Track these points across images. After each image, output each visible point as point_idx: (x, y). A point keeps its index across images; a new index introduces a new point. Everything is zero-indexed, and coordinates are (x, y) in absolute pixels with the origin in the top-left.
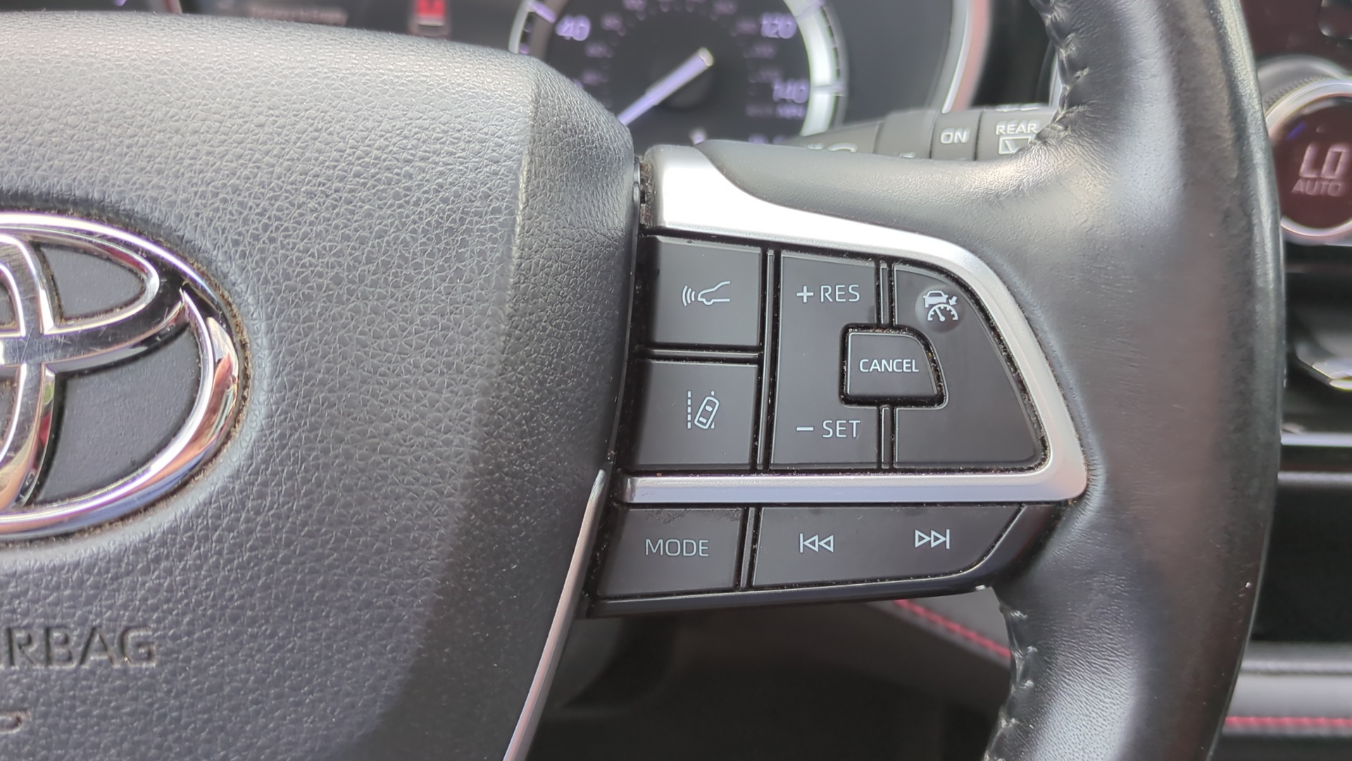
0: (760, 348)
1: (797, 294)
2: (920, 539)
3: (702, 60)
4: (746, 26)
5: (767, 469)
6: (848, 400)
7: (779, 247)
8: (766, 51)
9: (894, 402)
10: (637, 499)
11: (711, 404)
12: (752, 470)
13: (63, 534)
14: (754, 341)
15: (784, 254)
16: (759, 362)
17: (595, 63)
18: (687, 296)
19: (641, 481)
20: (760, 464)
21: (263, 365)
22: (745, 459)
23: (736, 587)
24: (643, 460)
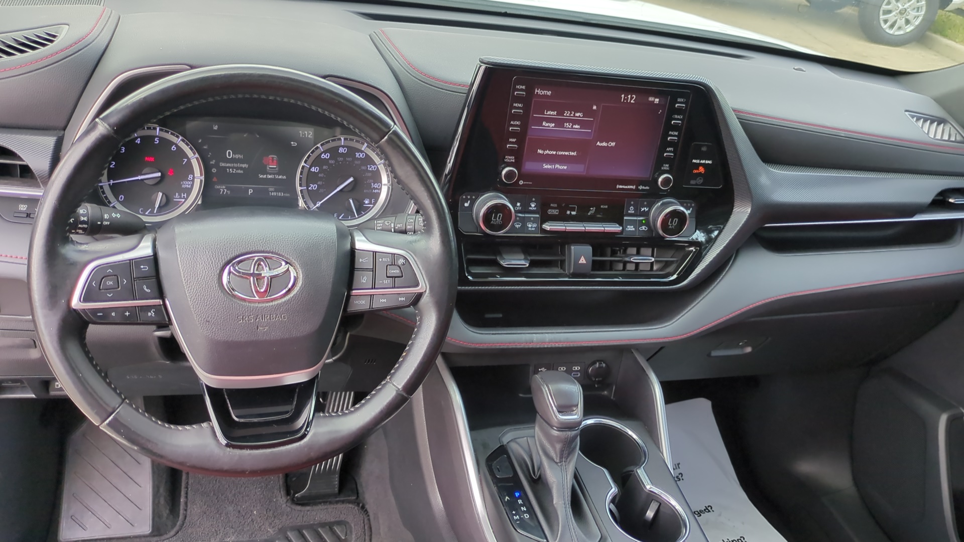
0: (373, 269)
1: (379, 260)
2: (400, 299)
3: (351, 179)
4: (363, 168)
5: (375, 288)
6: (387, 277)
7: (376, 252)
8: (370, 174)
9: (395, 277)
10: (353, 294)
11: (365, 278)
12: (372, 289)
13: (268, 301)
14: (372, 267)
15: (377, 253)
16: (373, 271)
17: (321, 179)
18: (361, 260)
19: (354, 291)
20: (374, 288)
21: (301, 276)
22: (371, 287)
23: (370, 308)
24: (353, 288)
